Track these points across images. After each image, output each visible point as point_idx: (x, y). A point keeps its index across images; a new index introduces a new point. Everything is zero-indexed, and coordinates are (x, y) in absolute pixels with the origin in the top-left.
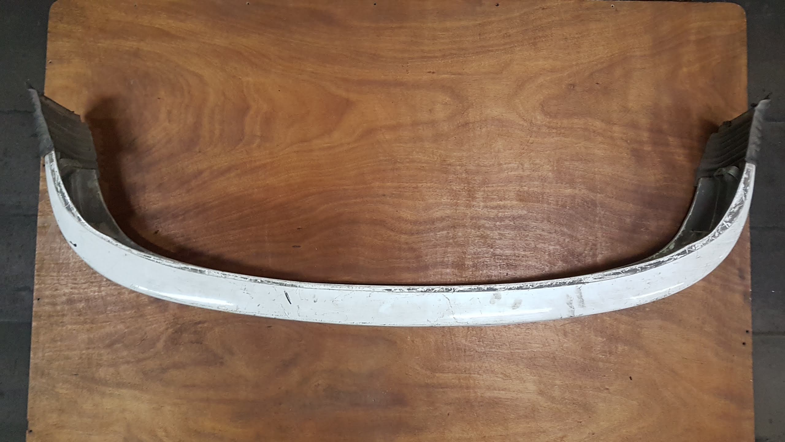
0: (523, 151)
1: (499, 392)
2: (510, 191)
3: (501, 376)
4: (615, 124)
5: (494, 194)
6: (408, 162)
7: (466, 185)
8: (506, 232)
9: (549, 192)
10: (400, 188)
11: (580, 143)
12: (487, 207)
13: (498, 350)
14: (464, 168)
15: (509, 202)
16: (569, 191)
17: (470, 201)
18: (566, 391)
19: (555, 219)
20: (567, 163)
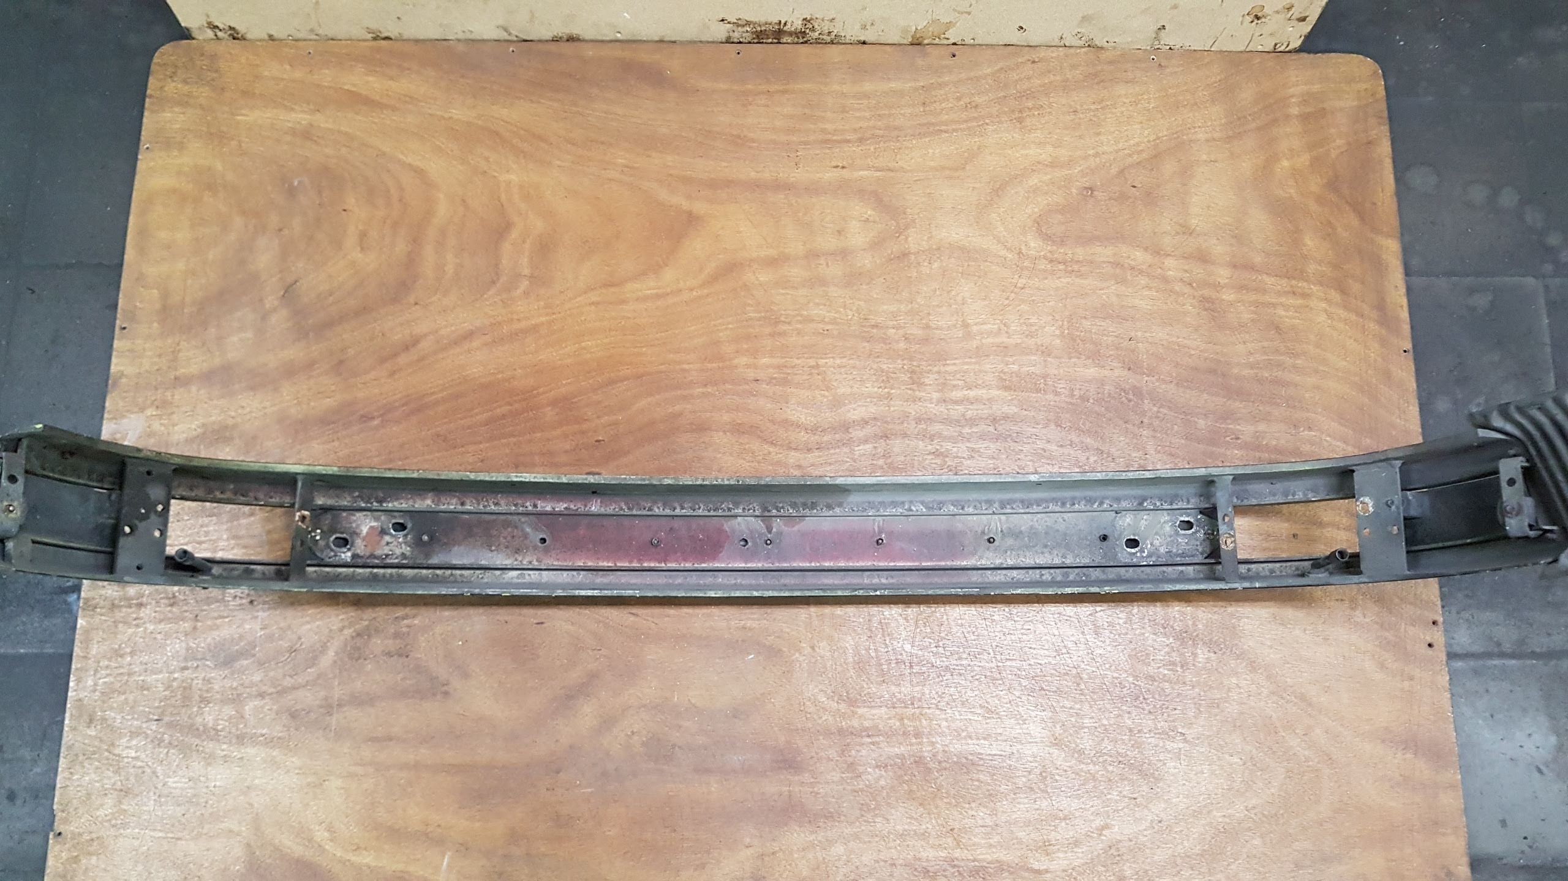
0: (1007, 302)
1: (978, 742)
2: (986, 372)
3: (979, 712)
4: (1169, 255)
5: (958, 376)
6: (800, 322)
7: (905, 362)
8: (981, 445)
9: (1056, 372)
10: (786, 367)
11: (1108, 287)
12: (944, 401)
13: (972, 663)
14: (901, 332)
15: (985, 391)
16: (1092, 372)
17: (913, 390)
18: (1103, 740)
19: (1070, 422)
20: (1086, 324)
